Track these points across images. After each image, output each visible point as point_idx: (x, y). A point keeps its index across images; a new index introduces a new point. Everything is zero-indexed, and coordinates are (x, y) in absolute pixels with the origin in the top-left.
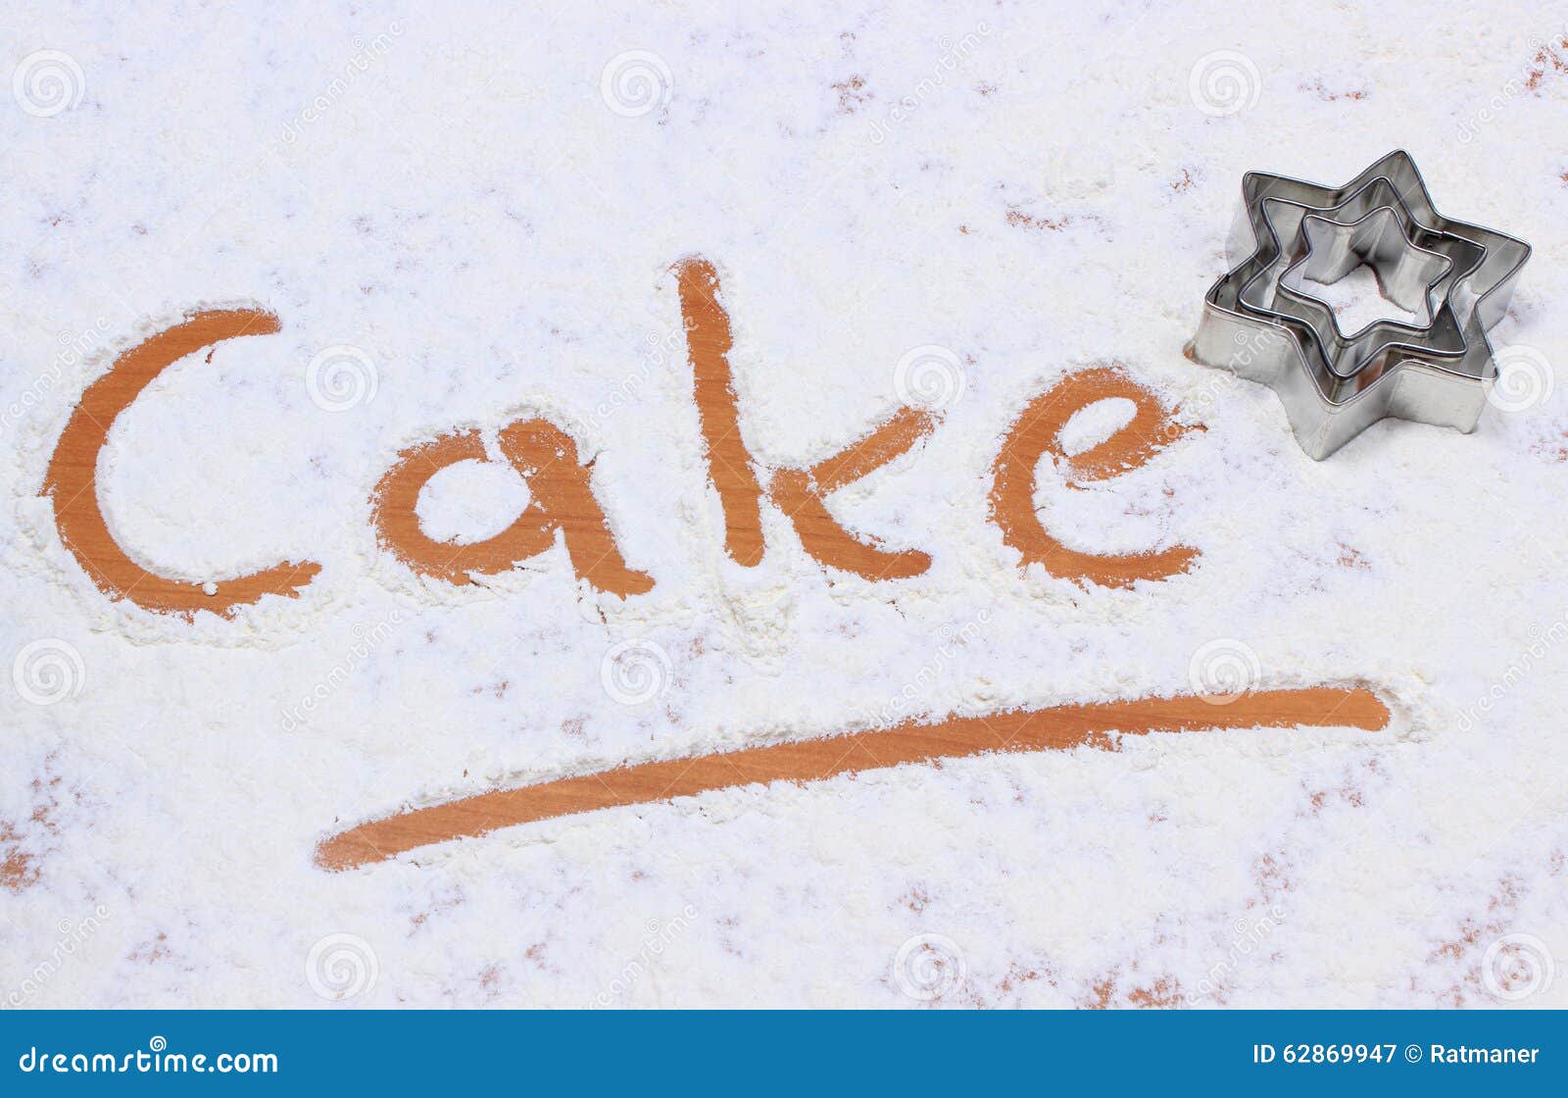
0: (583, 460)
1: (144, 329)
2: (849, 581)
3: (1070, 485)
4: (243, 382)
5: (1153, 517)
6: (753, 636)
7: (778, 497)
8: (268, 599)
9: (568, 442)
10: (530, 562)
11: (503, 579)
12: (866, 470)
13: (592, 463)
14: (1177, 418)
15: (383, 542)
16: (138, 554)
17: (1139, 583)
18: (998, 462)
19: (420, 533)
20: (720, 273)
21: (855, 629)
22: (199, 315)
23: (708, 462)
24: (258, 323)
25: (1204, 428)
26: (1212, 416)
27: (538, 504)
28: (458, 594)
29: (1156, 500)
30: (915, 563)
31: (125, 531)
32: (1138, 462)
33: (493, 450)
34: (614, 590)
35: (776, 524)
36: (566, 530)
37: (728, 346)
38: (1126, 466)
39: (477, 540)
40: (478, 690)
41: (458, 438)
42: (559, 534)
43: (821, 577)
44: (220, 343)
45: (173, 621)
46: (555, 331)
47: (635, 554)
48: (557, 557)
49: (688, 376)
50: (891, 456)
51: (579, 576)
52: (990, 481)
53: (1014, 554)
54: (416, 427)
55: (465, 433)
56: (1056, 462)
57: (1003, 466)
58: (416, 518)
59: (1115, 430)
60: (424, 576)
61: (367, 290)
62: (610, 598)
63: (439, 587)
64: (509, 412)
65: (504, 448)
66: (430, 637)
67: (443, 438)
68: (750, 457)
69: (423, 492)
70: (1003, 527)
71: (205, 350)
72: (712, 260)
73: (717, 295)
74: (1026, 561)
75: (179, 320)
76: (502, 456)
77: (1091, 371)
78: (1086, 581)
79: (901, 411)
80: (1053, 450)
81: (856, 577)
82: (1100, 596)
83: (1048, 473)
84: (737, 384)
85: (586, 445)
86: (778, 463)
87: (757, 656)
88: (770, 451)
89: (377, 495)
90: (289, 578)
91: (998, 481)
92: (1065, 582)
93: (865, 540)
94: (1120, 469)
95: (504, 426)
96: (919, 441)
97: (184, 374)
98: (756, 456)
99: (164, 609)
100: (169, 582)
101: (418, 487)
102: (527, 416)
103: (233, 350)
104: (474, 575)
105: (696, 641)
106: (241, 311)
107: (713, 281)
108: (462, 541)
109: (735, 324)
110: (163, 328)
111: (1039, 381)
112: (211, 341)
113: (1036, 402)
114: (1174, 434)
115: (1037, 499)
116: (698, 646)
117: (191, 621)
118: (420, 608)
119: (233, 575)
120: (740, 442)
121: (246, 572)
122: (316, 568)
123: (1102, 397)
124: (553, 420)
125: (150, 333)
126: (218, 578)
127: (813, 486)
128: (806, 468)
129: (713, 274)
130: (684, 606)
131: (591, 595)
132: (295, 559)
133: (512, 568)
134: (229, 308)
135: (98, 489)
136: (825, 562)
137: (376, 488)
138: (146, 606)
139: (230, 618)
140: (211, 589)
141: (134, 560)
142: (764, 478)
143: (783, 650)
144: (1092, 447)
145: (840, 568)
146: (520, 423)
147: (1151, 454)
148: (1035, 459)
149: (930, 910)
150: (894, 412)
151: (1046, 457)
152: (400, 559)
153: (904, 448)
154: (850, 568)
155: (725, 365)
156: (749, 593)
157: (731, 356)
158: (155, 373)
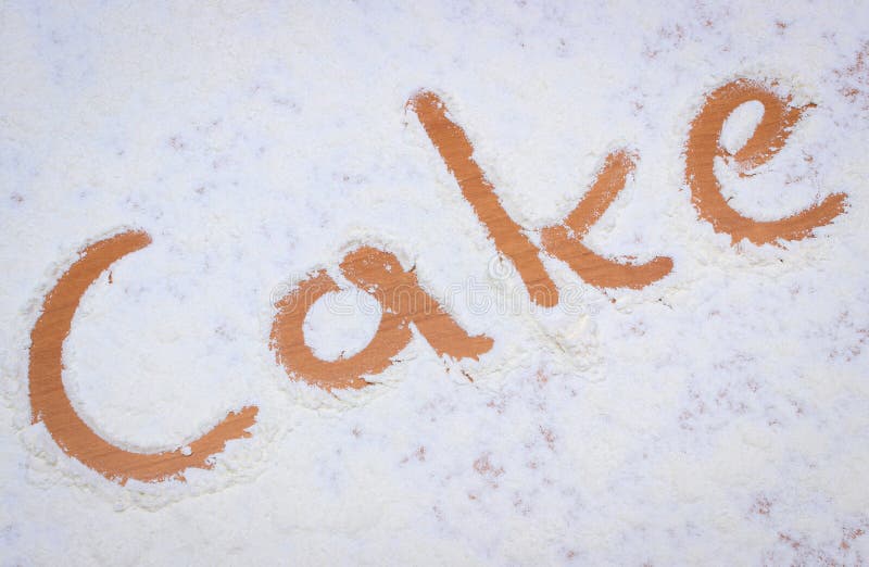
0: (407, 268)
1: (55, 273)
2: (625, 295)
3: (742, 175)
4: (142, 290)
5: (806, 180)
6: (579, 357)
7: (551, 250)
8: (230, 444)
9: (390, 258)
10: (400, 355)
11: (387, 374)
12: (602, 210)
13: (414, 268)
14: (792, 104)
15: (292, 374)
16: (124, 444)
17: (815, 230)
18: (688, 174)
19: (316, 359)
20: (443, 98)
21: (642, 328)
22: (89, 249)
23: (492, 240)
24: (133, 241)
25: (813, 105)
26: (817, 95)
27: (389, 310)
28: (363, 395)
29: (803, 167)
30: (662, 266)
31: (109, 430)
32: (780, 144)
33: (341, 281)
34: (468, 356)
35: (557, 269)
36: (415, 322)
37: (470, 151)
38: (773, 149)
39: (358, 351)
40: (406, 460)
41: (313, 281)
42: (412, 326)
43: (603, 298)
44: (112, 265)
45: (170, 483)
46: (346, 179)
47: (473, 326)
48: (419, 344)
49: (452, 181)
50: (615, 194)
51: (440, 354)
52: (688, 191)
53: (726, 238)
54: (279, 281)
55: (316, 275)
56: (727, 162)
57: (692, 177)
58: (308, 349)
59: (755, 126)
60: (333, 390)
61: (200, 191)
62: (468, 362)
63: (347, 394)
64: (342, 249)
65: (348, 276)
66: (356, 433)
67: (301, 283)
68: (519, 227)
69: (305, 328)
70: (710, 220)
71: (104, 275)
72: (433, 90)
73: (447, 115)
74: (736, 240)
75: (77, 258)
76: (349, 283)
77: (722, 89)
78: (781, 241)
79: (608, 159)
80: (720, 154)
81: (627, 289)
82: (795, 249)
83: (724, 171)
84: (489, 176)
85: (405, 256)
86: (542, 225)
87: (586, 370)
88: (533, 219)
89: (274, 341)
90: (239, 423)
91: (693, 189)
92: (767, 246)
93: (623, 261)
94: (770, 152)
95: (341, 261)
96: (629, 177)
97: (97, 297)
98: (524, 225)
99: (160, 477)
100: (154, 456)
101: (300, 326)
102: (354, 248)
103: (123, 267)
104: (368, 377)
105: (539, 373)
106: (117, 236)
107: (440, 105)
108: (348, 355)
109: (469, 132)
110: (67, 268)
111: (693, 107)
112: (106, 266)
113: (694, 123)
114: (795, 116)
115: (725, 193)
116: (542, 377)
117: (183, 479)
118: (340, 415)
119: (198, 435)
120: (508, 218)
121: (206, 430)
122: (254, 410)
123: (737, 105)
124: (372, 245)
125: (60, 275)
126: (188, 442)
127: (571, 233)
128: (561, 223)
129: (438, 100)
130: (520, 350)
131: (456, 366)
132: (237, 409)
133: (391, 363)
134: (108, 237)
135: (73, 404)
136: (602, 287)
137: (272, 336)
138: (146, 479)
139: (209, 468)
140: (187, 451)
141: (123, 448)
142: (536, 239)
143: (601, 360)
144: (745, 143)
145: (614, 287)
146: (350, 255)
147: (786, 135)
148: (711, 164)
149: (775, 509)
150: (604, 161)
151: (718, 161)
152: (310, 383)
153: (621, 185)
154: (622, 284)
155: (474, 165)
156: (566, 328)
157: (476, 156)
158: (76, 303)
